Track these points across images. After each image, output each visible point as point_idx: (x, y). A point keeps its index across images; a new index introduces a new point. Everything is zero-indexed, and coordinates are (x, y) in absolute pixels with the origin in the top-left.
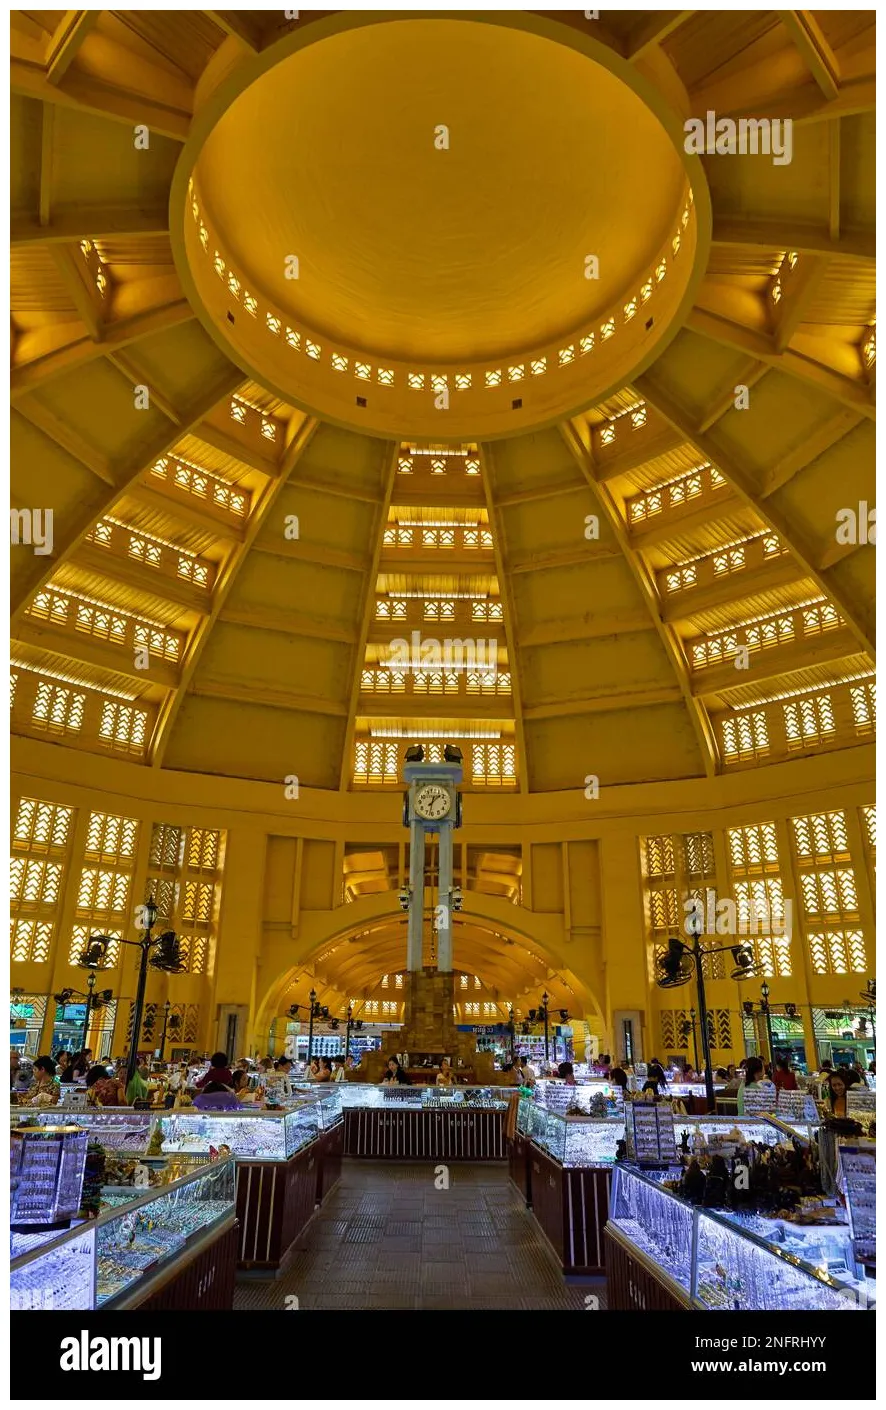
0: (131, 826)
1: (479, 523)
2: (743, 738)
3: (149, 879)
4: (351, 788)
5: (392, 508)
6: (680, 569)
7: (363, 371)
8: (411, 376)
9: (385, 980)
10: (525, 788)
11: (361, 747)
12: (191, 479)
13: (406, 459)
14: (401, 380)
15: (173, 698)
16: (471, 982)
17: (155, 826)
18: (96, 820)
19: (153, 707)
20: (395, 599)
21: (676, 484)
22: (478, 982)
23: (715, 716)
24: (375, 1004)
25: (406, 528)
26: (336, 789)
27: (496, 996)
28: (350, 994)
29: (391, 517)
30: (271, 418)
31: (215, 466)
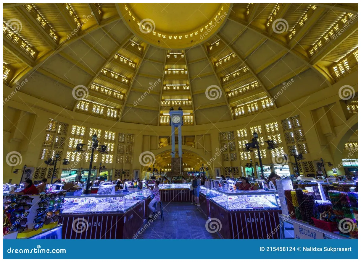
0: (114, 134)
1: (184, 69)
2: (239, 112)
3: (118, 145)
4: (160, 125)
5: (166, 66)
6: (226, 77)
7: (159, 35)
8: (169, 36)
9: (168, 165)
10: (195, 124)
11: (162, 117)
12: (123, 60)
13: (169, 55)
14: (167, 37)
15: (122, 108)
16: (185, 164)
17: (119, 134)
18: (106, 132)
19: (118, 110)
20: (167, 86)
21: (225, 58)
22: (186, 164)
23: (233, 108)
24: (167, 169)
25: (169, 71)
26: (157, 125)
27: (190, 167)
28: (162, 168)
29: (166, 68)
30: (140, 46)
31: (128, 57)
